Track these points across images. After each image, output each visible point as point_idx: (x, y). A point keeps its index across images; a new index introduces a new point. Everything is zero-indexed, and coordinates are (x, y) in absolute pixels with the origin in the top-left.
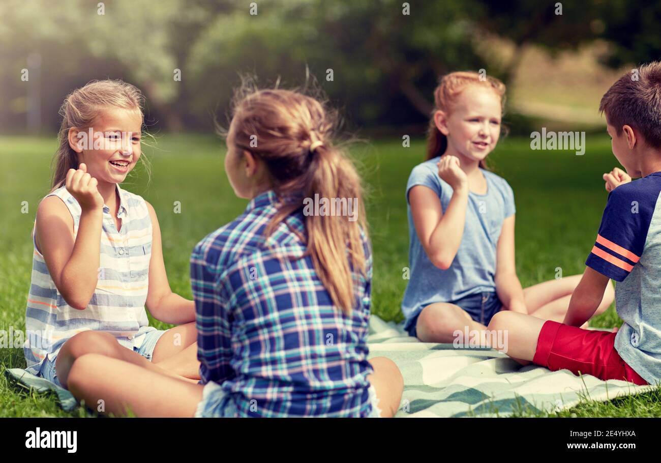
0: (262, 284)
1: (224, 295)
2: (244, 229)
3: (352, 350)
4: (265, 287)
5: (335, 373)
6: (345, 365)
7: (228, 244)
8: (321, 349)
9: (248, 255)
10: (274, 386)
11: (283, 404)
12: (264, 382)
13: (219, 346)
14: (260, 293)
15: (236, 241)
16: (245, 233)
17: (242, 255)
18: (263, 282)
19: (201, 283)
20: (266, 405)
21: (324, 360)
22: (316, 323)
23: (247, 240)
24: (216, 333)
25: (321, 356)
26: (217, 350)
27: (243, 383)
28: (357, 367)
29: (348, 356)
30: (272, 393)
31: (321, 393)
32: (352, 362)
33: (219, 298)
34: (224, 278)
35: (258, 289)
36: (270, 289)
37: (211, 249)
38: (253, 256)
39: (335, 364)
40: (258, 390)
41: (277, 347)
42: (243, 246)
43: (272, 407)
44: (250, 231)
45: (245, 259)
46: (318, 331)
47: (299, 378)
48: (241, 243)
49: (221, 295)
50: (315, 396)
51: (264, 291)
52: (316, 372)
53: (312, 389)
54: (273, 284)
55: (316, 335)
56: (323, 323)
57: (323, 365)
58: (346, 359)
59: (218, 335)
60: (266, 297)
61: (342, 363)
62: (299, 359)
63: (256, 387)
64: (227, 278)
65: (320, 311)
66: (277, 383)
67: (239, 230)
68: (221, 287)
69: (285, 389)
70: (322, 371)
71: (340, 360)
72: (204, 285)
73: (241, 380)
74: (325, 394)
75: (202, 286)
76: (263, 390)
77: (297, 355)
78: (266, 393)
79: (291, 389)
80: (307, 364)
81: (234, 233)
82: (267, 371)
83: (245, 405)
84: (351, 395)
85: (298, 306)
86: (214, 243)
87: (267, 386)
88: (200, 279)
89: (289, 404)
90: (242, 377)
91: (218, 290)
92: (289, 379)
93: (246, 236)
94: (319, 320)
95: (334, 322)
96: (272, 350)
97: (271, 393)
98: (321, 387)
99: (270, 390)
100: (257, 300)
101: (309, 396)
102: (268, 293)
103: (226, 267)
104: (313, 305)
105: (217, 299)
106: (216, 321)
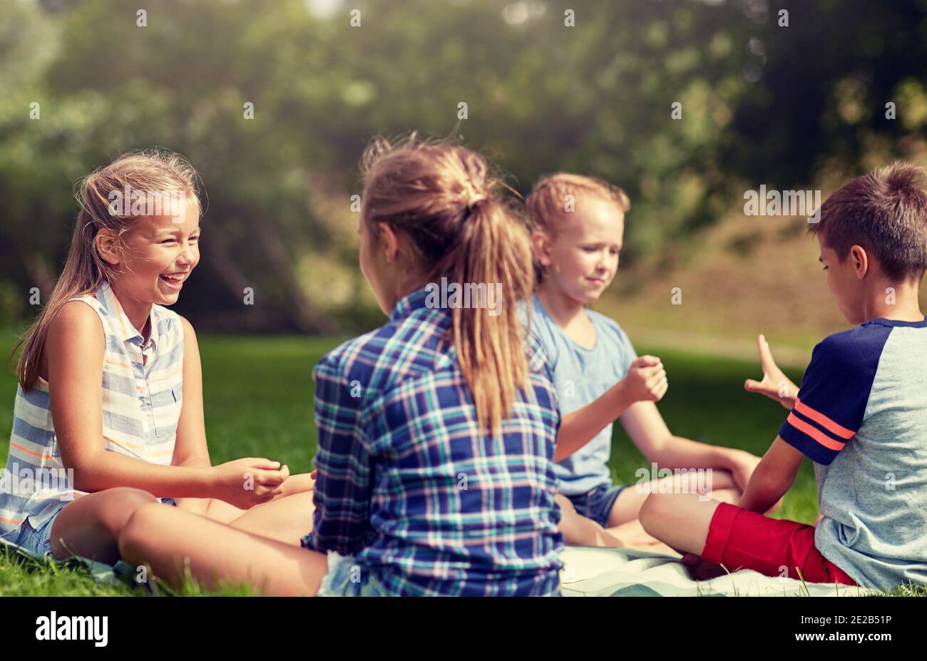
0: (432, 422)
1: (370, 430)
2: (407, 338)
3: (545, 516)
4: (438, 426)
5: (524, 548)
6: (538, 538)
7: (383, 357)
8: (510, 515)
9: (417, 378)
10: (443, 560)
11: (456, 584)
12: (429, 554)
13: (349, 496)
14: (430, 434)
15: (396, 356)
16: (409, 345)
17: (406, 377)
18: (435, 418)
19: (335, 408)
20: (431, 584)
21: (512, 530)
22: (504, 479)
23: (413, 355)
24: (348, 477)
25: (509, 525)
26: (345, 500)
27: (396, 551)
28: (550, 541)
29: (542, 525)
30: (442, 568)
31: (507, 574)
32: (545, 533)
33: (361, 431)
34: (378, 407)
35: (427, 428)
36: (444, 430)
37: (356, 363)
38: (423, 380)
39: (525, 536)
40: (421, 564)
41: (450, 507)
42: (408, 364)
43: (439, 587)
44: (415, 343)
45: (411, 383)
46: (507, 489)
47: (478, 552)
48: (404, 360)
49: (365, 430)
50: (498, 576)
51: (436, 432)
52: (500, 546)
53: (495, 568)
54: (448, 422)
55: (504, 496)
56: (513, 479)
57: (510, 537)
58: (539, 530)
59: (350, 482)
60: (438, 441)
61: (534, 535)
62: (480, 527)
63: (417, 558)
64: (382, 408)
65: (508, 462)
66: (448, 556)
67: (398, 339)
68: (370, 418)
69: (460, 565)
70: (509, 544)
71: (532, 530)
72: (339, 411)
73: (393, 548)
74: (511, 574)
75: (335, 413)
76: (429, 564)
77: (479, 522)
78: (432, 568)
79: (467, 565)
80: (491, 535)
81: (392, 344)
82: (435, 539)
83: (399, 582)
84: (543, 577)
85: (480, 456)
86: (360, 355)
87: (433, 559)
88: (334, 403)
89: (462, 584)
90: (396, 542)
91: (364, 421)
92: (466, 552)
93: (411, 350)
94: (507, 475)
95: (526, 478)
96: (444, 510)
97: (440, 569)
98: (508, 566)
99: (438, 565)
100: (425, 446)
101: (490, 577)
102: (441, 435)
103: (380, 391)
104: (499, 454)
105: (358, 433)
106: (350, 462)
